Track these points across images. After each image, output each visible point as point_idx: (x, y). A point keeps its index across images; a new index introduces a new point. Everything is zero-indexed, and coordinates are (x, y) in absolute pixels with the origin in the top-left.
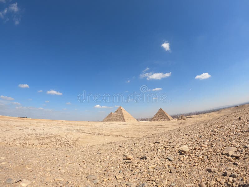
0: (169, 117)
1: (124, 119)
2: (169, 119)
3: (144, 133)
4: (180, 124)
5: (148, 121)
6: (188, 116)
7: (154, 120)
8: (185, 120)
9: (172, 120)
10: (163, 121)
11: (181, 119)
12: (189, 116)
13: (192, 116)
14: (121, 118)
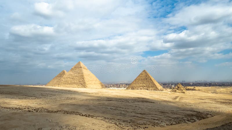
0: (157, 85)
1: (85, 83)
2: (156, 89)
3: (115, 109)
4: (175, 99)
5: (123, 88)
6: (190, 87)
7: (133, 89)
8: (184, 93)
9: (162, 90)
10: (147, 91)
11: (177, 91)
12: (192, 88)
13: (197, 88)
14: (80, 81)
